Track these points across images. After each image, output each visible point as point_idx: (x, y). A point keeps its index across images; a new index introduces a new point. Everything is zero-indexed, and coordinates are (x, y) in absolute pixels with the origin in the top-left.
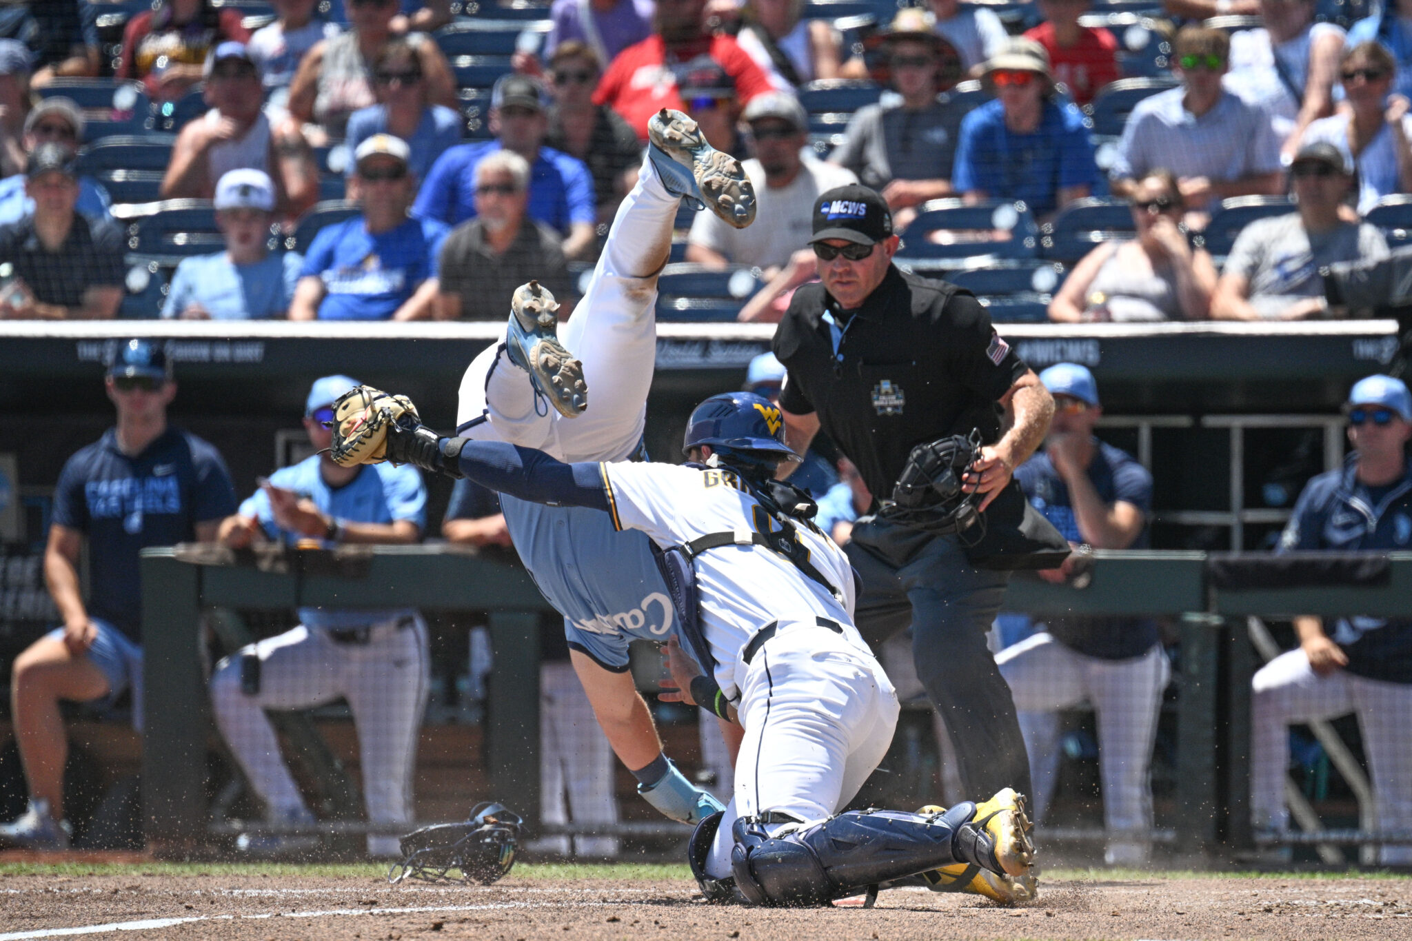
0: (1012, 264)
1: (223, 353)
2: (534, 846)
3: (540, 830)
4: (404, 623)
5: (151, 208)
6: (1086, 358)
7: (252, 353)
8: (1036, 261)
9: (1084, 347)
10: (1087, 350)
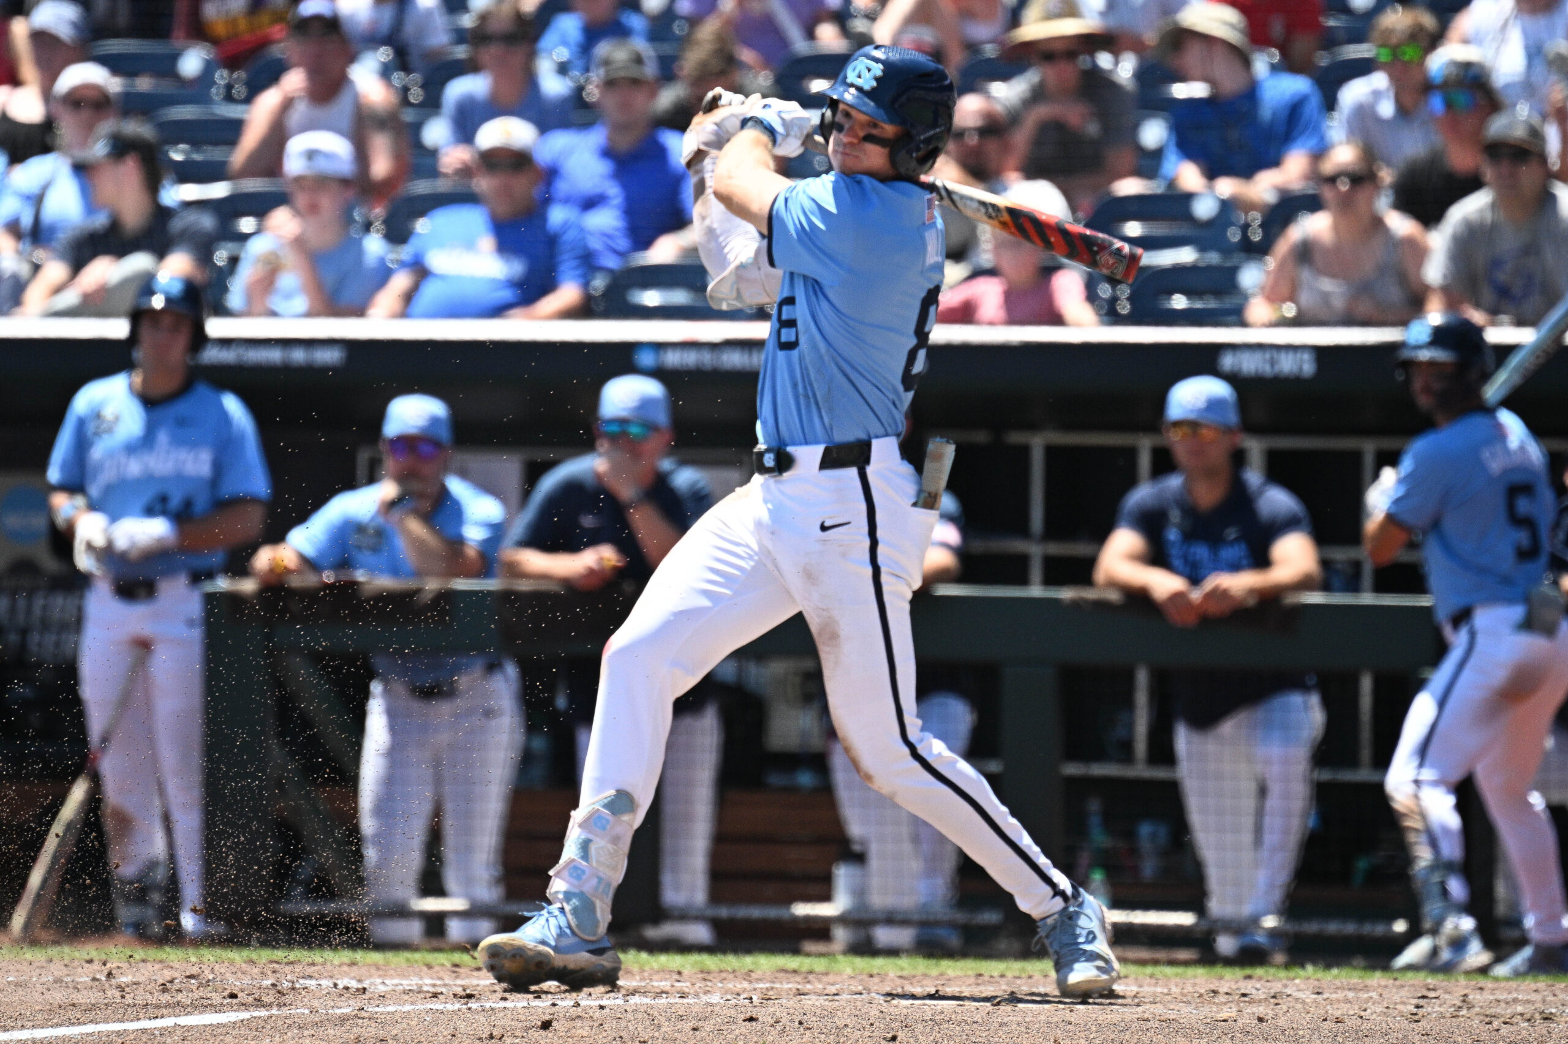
0: (1213, 258)
1: (299, 356)
2: (652, 933)
3: (659, 914)
4: (493, 667)
5: (219, 190)
6: (1301, 369)
7: (329, 357)
8: (1243, 255)
9: (1299, 355)
10: (1302, 360)
